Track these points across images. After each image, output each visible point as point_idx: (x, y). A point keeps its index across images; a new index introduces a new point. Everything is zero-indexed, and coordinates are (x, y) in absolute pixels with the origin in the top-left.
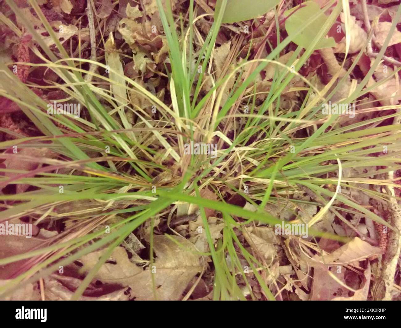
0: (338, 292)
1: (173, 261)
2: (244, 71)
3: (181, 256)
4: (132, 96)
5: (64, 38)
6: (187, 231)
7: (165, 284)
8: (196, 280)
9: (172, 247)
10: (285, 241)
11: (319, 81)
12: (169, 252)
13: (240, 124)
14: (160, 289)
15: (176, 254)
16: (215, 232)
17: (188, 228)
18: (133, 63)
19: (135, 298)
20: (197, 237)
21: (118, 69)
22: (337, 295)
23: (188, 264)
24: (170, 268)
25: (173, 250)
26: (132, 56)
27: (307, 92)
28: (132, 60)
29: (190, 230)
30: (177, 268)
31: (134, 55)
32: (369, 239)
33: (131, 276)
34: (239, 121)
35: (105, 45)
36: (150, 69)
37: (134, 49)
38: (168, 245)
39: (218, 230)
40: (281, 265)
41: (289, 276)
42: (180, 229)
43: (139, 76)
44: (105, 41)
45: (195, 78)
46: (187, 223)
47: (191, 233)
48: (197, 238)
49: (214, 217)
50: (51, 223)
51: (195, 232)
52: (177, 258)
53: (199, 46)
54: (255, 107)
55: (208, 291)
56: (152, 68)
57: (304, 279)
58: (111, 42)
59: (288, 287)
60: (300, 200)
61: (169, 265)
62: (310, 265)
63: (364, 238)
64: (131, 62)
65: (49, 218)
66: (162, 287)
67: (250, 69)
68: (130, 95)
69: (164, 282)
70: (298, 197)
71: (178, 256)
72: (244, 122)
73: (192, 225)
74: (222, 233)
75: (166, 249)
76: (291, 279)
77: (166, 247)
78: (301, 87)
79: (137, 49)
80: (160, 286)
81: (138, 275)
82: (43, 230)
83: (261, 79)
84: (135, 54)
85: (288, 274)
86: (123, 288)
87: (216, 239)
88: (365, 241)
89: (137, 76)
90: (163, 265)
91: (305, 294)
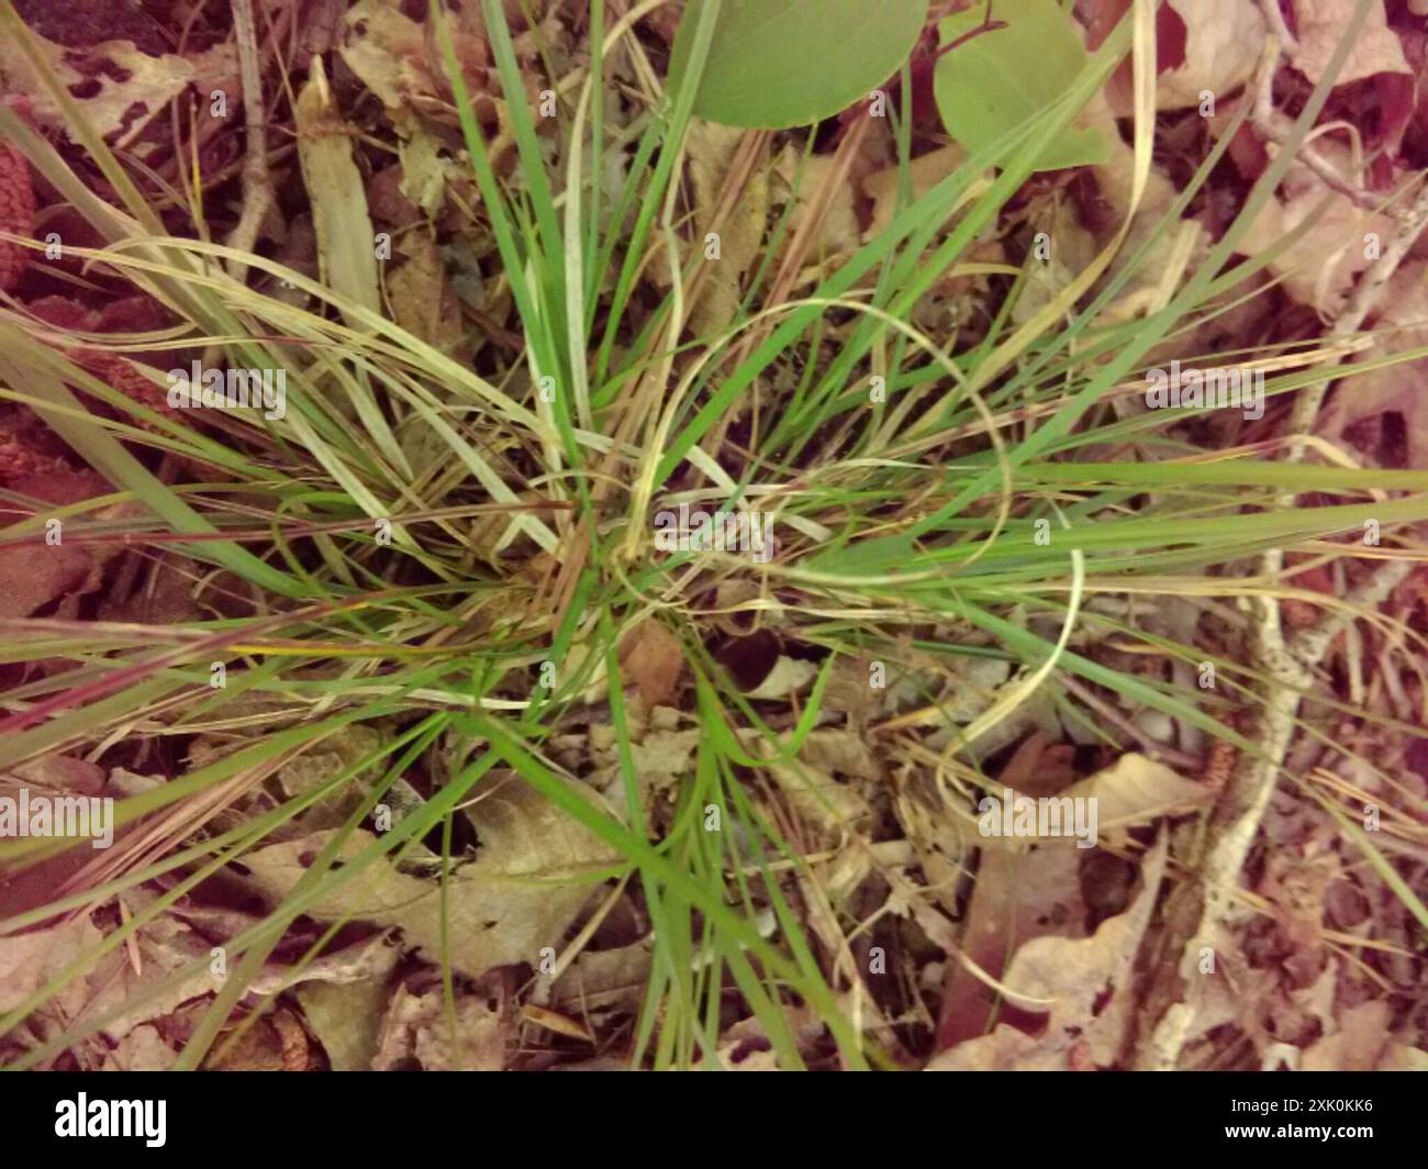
0: (1054, 914)
1: (533, 854)
2: (798, 200)
3: (558, 837)
4: (395, 299)
5: (147, 102)
6: (584, 752)
7: (509, 917)
8: (609, 894)
9: (530, 810)
10: (895, 773)
11: (1072, 221)
12: (521, 828)
13: (775, 393)
14: (493, 931)
15: (541, 832)
16: (673, 753)
17: (586, 743)
18: (400, 170)
19: (418, 948)
20: (612, 769)
21: (347, 195)
22: (1051, 923)
23: (580, 858)
24: (523, 875)
25: (533, 818)
26: (396, 146)
27: (1012, 278)
28: (395, 159)
29: (591, 749)
30: (543, 871)
31: (401, 143)
32: (1174, 757)
33: (400, 905)
34: (772, 381)
35: (295, 109)
36: (460, 202)
37: (403, 123)
38: (518, 803)
39: (683, 748)
40: (879, 838)
41: (899, 871)
42: (563, 747)
43: (419, 223)
44: (296, 94)
45: (623, 229)
46: (581, 729)
47: (596, 757)
48: (615, 772)
49: (669, 709)
50: (145, 751)
51: (610, 756)
52: (544, 842)
53: (640, 101)
54: (832, 330)
55: (640, 930)
56: (466, 201)
57: (946, 879)
58: (319, 98)
59: (896, 905)
60: (954, 643)
61: (518, 865)
62: (967, 841)
63: (1156, 754)
64: (394, 167)
65: (135, 737)
66: (498, 927)
67: (817, 195)
68: (390, 295)
69: (506, 912)
70: (951, 634)
71: (548, 837)
72: (789, 384)
73: (601, 734)
74: (694, 753)
75: (511, 819)
76: (908, 879)
77: (513, 810)
78: (990, 261)
79: (412, 124)
80: (490, 925)
81: (421, 901)
82: (119, 773)
83: (855, 230)
84: (407, 142)
85: (898, 864)
86: (380, 930)
87: (674, 775)
88: (1161, 761)
89: (415, 220)
90: (499, 869)
91: (945, 922)
